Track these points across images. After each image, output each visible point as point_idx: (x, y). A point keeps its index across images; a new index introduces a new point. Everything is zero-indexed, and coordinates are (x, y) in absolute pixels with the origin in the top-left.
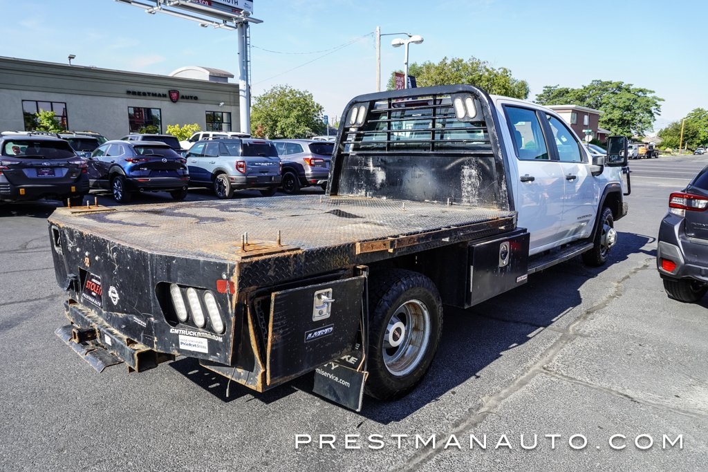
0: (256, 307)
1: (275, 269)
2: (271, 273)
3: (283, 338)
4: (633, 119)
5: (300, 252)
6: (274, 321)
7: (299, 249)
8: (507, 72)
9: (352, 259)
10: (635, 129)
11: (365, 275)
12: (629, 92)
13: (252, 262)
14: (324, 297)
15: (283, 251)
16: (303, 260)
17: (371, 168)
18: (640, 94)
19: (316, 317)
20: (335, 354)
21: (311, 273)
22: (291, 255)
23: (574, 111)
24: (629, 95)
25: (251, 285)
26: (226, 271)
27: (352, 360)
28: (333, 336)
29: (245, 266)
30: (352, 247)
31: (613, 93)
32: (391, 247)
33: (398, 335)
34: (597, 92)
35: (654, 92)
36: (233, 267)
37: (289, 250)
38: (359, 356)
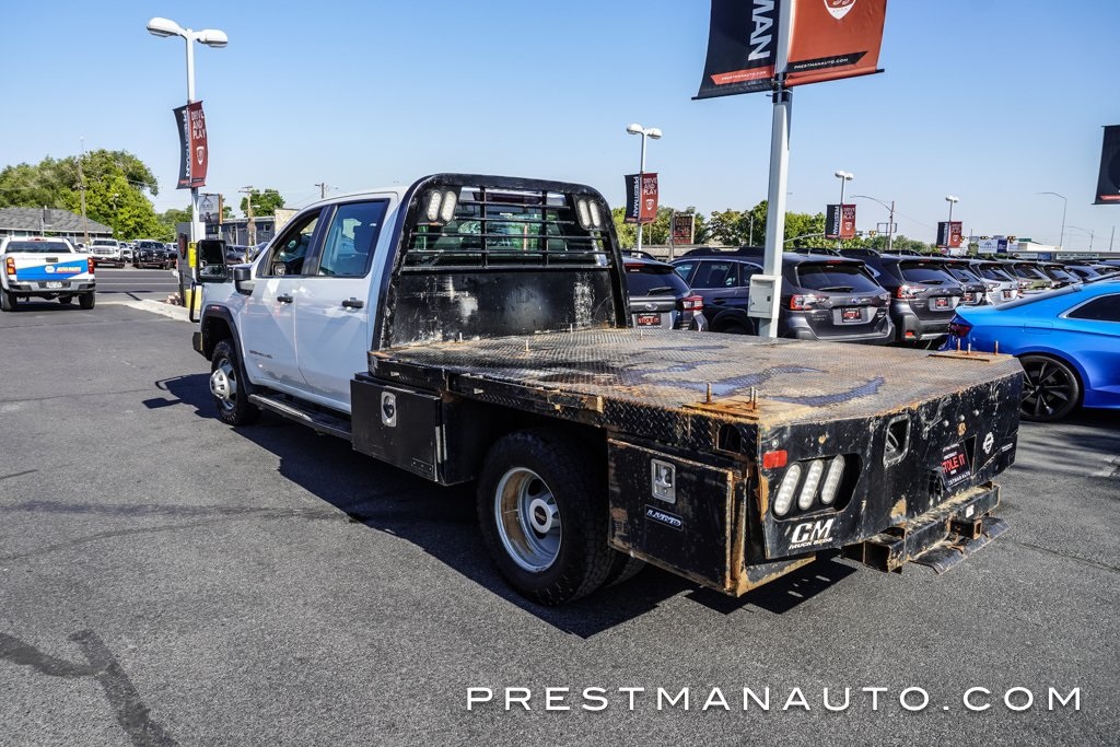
17: (452, 293)
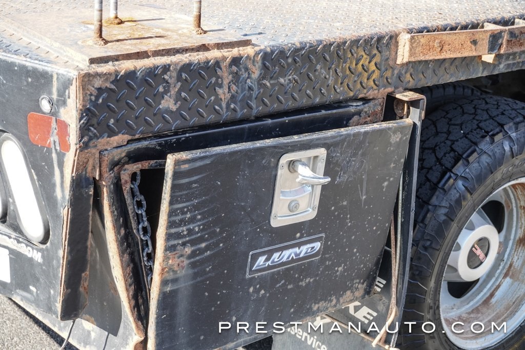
0: (126, 188)
1: (179, 93)
2: (168, 103)
3: (193, 265)
5: (249, 51)
6: (171, 224)
7: (246, 43)
9: (388, 74)
11: (415, 117)
13: (117, 73)
14: (304, 171)
15: (204, 48)
16: (256, 73)
19: (280, 217)
20: (322, 304)
21: (276, 107)
22: (224, 58)
25: (112, 133)
26: (50, 93)
27: (364, 314)
28: (323, 260)
29: (98, 83)
30: (388, 44)
32: (491, 50)
33: (482, 256)
36: (66, 84)
37: (219, 46)
38: (381, 307)
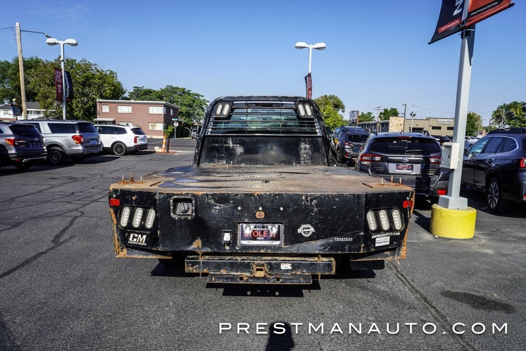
4: (194, 113)
8: (113, 74)
10: (195, 119)
12: (190, 95)
17: (231, 145)
18: (196, 97)
23: (165, 106)
24: (190, 98)
26: (409, 196)
31: (180, 95)
34: (170, 93)
35: (203, 96)
36: (413, 193)
